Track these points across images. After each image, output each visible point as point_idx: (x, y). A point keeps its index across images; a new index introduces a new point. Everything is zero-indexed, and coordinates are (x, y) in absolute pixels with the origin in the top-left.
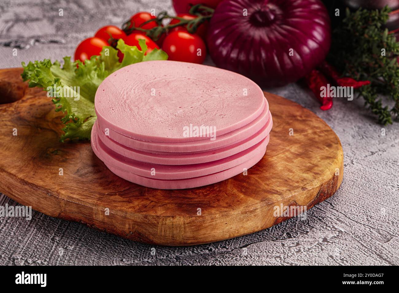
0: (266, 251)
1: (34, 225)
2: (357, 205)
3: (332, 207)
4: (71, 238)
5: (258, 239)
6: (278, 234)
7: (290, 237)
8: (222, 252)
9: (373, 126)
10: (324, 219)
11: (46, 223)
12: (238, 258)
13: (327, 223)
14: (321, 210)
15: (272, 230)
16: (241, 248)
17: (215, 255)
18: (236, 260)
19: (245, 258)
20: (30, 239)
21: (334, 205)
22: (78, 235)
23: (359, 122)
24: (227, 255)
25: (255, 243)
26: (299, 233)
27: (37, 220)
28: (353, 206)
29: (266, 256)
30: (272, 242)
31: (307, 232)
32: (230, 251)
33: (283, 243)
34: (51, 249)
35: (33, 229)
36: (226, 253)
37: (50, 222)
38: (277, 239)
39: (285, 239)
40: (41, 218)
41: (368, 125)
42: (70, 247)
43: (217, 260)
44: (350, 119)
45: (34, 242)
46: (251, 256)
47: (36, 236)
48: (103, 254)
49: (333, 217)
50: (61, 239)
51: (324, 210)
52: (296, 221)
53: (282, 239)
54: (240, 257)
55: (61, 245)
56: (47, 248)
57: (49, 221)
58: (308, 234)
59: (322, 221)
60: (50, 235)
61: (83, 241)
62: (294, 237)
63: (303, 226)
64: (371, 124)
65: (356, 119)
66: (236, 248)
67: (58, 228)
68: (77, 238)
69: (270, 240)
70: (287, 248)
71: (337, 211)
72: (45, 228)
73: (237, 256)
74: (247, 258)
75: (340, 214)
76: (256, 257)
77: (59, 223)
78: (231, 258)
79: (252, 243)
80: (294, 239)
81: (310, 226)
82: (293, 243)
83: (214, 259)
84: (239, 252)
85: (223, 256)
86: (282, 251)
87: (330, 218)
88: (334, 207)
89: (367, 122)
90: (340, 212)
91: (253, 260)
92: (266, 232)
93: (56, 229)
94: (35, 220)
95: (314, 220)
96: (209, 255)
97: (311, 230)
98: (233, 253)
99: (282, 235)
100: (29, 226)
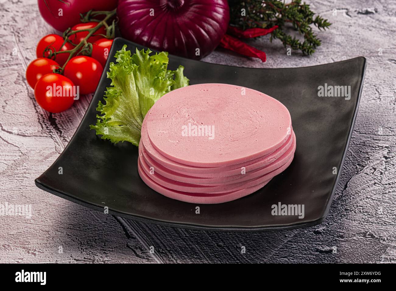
0: (362, 183)
1: (191, 243)
2: (371, 123)
3: (359, 133)
4: (230, 239)
5: (346, 178)
6: (353, 168)
7: (364, 167)
8: (338, 198)
9: (303, 59)
10: (366, 143)
11: (196, 238)
12: (353, 197)
13: (371, 145)
14: (355, 138)
15: (347, 168)
16: (345, 189)
17: (336, 202)
18: (353, 198)
19: (358, 195)
20: (203, 254)
21: (359, 131)
22: (231, 234)
23: (291, 61)
24: (344, 198)
25: (348, 181)
26: (364, 160)
27: (186, 238)
28: (370, 125)
29: (367, 187)
30: (358, 175)
31: (369, 158)
32: (341, 194)
33: (365, 172)
34: (229, 253)
35: (194, 246)
36: (342, 197)
37: (198, 235)
38: (358, 172)
39: (362, 170)
40: (187, 235)
41: (297, 60)
42: (238, 245)
43: (342, 204)
44: (280, 61)
45: (210, 254)
46: (358, 191)
47: (204, 249)
48: (267, 238)
49: (369, 139)
50: (224, 242)
51: (358, 137)
52: (351, 153)
53: (361, 171)
54: (353, 195)
55: (231, 247)
56: (225, 254)
57: (196, 235)
58: (370, 158)
59: (367, 146)
60: (212, 244)
61: (240, 236)
62: (366, 165)
63: (360, 155)
64: (300, 58)
65: (285, 59)
66: (343, 191)
67: (210, 236)
68: (234, 237)
69: (354, 175)
70: (371, 174)
71: (365, 134)
72: (201, 241)
73: (351, 196)
74: (358, 194)
75: (370, 135)
76: (362, 190)
77: (205, 233)
78: (349, 199)
79: (347, 183)
80: (367, 166)
81: (363, 152)
82: (371, 170)
83: (340, 205)
84: (347, 192)
85: (342, 200)
86: (371, 178)
87: (368, 141)
88: (359, 132)
89: (295, 59)
90: (369, 134)
91: (364, 193)
92: (345, 171)
93: (210, 238)
94: (185, 239)
95: (361, 147)
96: (333, 204)
97: (368, 155)
98: (346, 195)
99: (357, 168)
100: (187, 245)
